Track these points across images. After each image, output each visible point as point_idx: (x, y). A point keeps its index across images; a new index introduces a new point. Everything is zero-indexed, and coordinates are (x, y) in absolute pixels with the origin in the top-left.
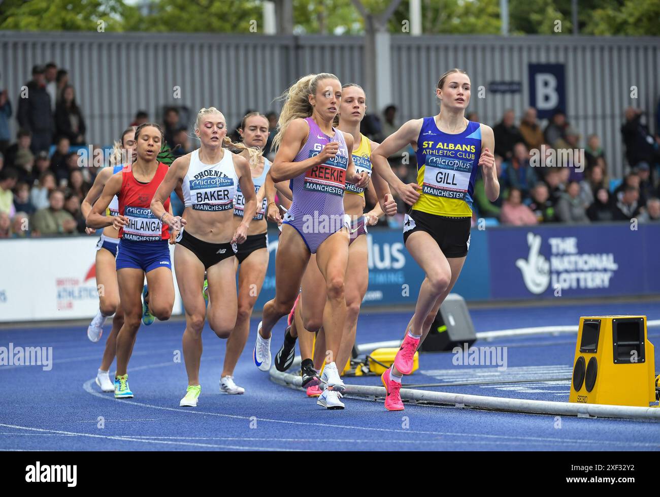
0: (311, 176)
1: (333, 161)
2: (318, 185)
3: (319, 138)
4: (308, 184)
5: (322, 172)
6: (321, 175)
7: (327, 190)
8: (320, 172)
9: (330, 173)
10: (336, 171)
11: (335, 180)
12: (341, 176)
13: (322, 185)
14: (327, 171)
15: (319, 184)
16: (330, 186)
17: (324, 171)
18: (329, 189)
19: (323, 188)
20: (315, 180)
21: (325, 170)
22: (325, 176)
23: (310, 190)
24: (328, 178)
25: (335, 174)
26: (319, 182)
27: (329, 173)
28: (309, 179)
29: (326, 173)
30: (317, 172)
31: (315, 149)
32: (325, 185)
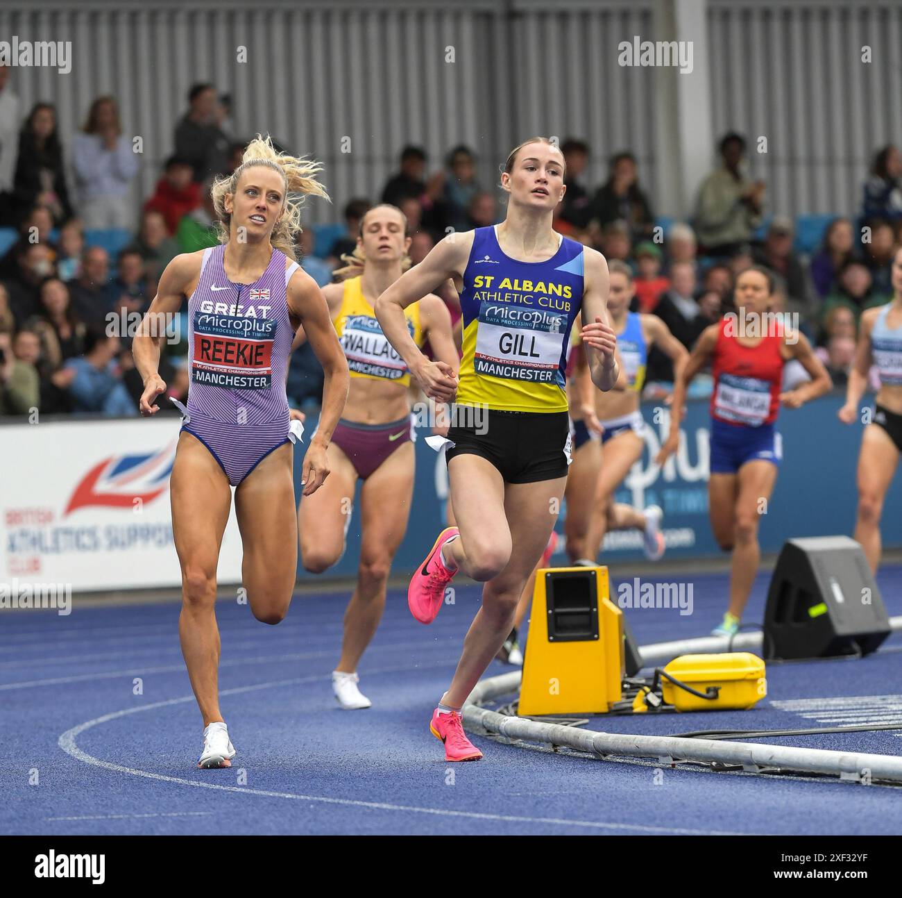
0: (201, 359)
1: (242, 330)
2: (213, 375)
3: (213, 288)
4: (198, 372)
5: (220, 351)
6: (218, 355)
7: (229, 382)
8: (216, 350)
9: (236, 352)
10: (249, 347)
11: (245, 363)
12: (257, 354)
13: (219, 373)
14: (230, 348)
15: (216, 373)
16: (235, 375)
17: (223, 348)
18: (234, 381)
19: (223, 380)
20: (207, 365)
21: (227, 348)
22: (226, 357)
23: (201, 382)
24: (232, 361)
25: (247, 352)
26: (215, 369)
27: (232, 352)
28: (200, 363)
29: (227, 352)
30: (210, 352)
31: (203, 311)
32: (225, 374)
